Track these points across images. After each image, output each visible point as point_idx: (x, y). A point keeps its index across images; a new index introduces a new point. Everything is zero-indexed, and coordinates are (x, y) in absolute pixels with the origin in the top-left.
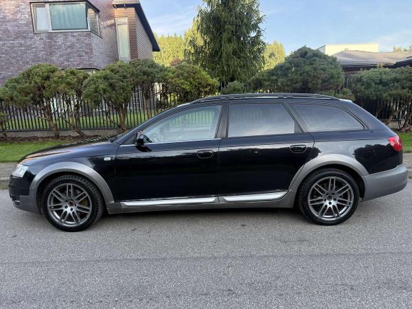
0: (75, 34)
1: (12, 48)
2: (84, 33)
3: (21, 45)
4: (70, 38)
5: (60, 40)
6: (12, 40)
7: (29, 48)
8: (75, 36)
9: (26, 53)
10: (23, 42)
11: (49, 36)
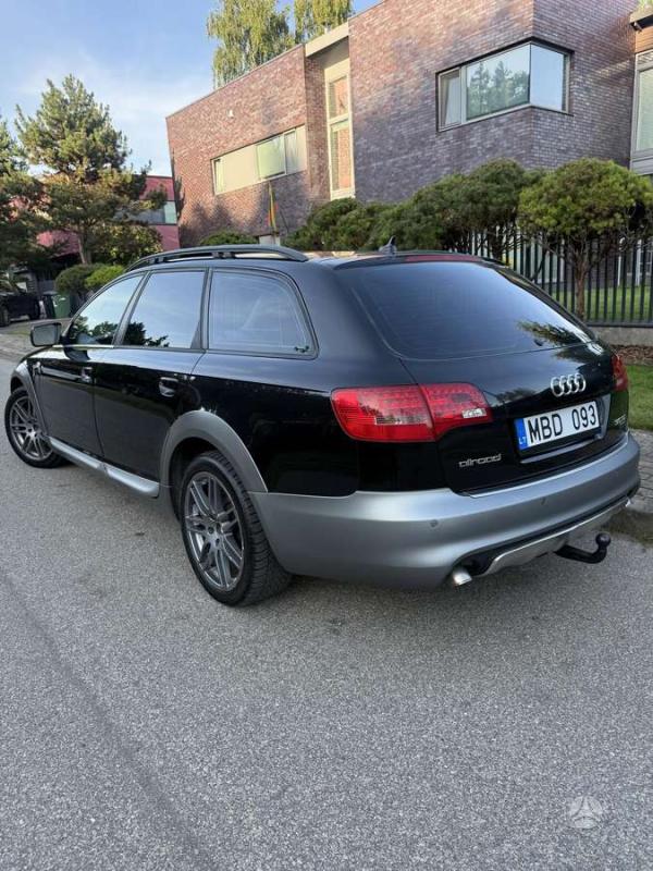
0: (502, 120)
1: (403, 168)
2: (519, 114)
3: (417, 160)
4: (494, 130)
5: (475, 140)
6: (406, 154)
7: (427, 163)
8: (502, 125)
9: (422, 175)
10: (419, 153)
11: (459, 132)
